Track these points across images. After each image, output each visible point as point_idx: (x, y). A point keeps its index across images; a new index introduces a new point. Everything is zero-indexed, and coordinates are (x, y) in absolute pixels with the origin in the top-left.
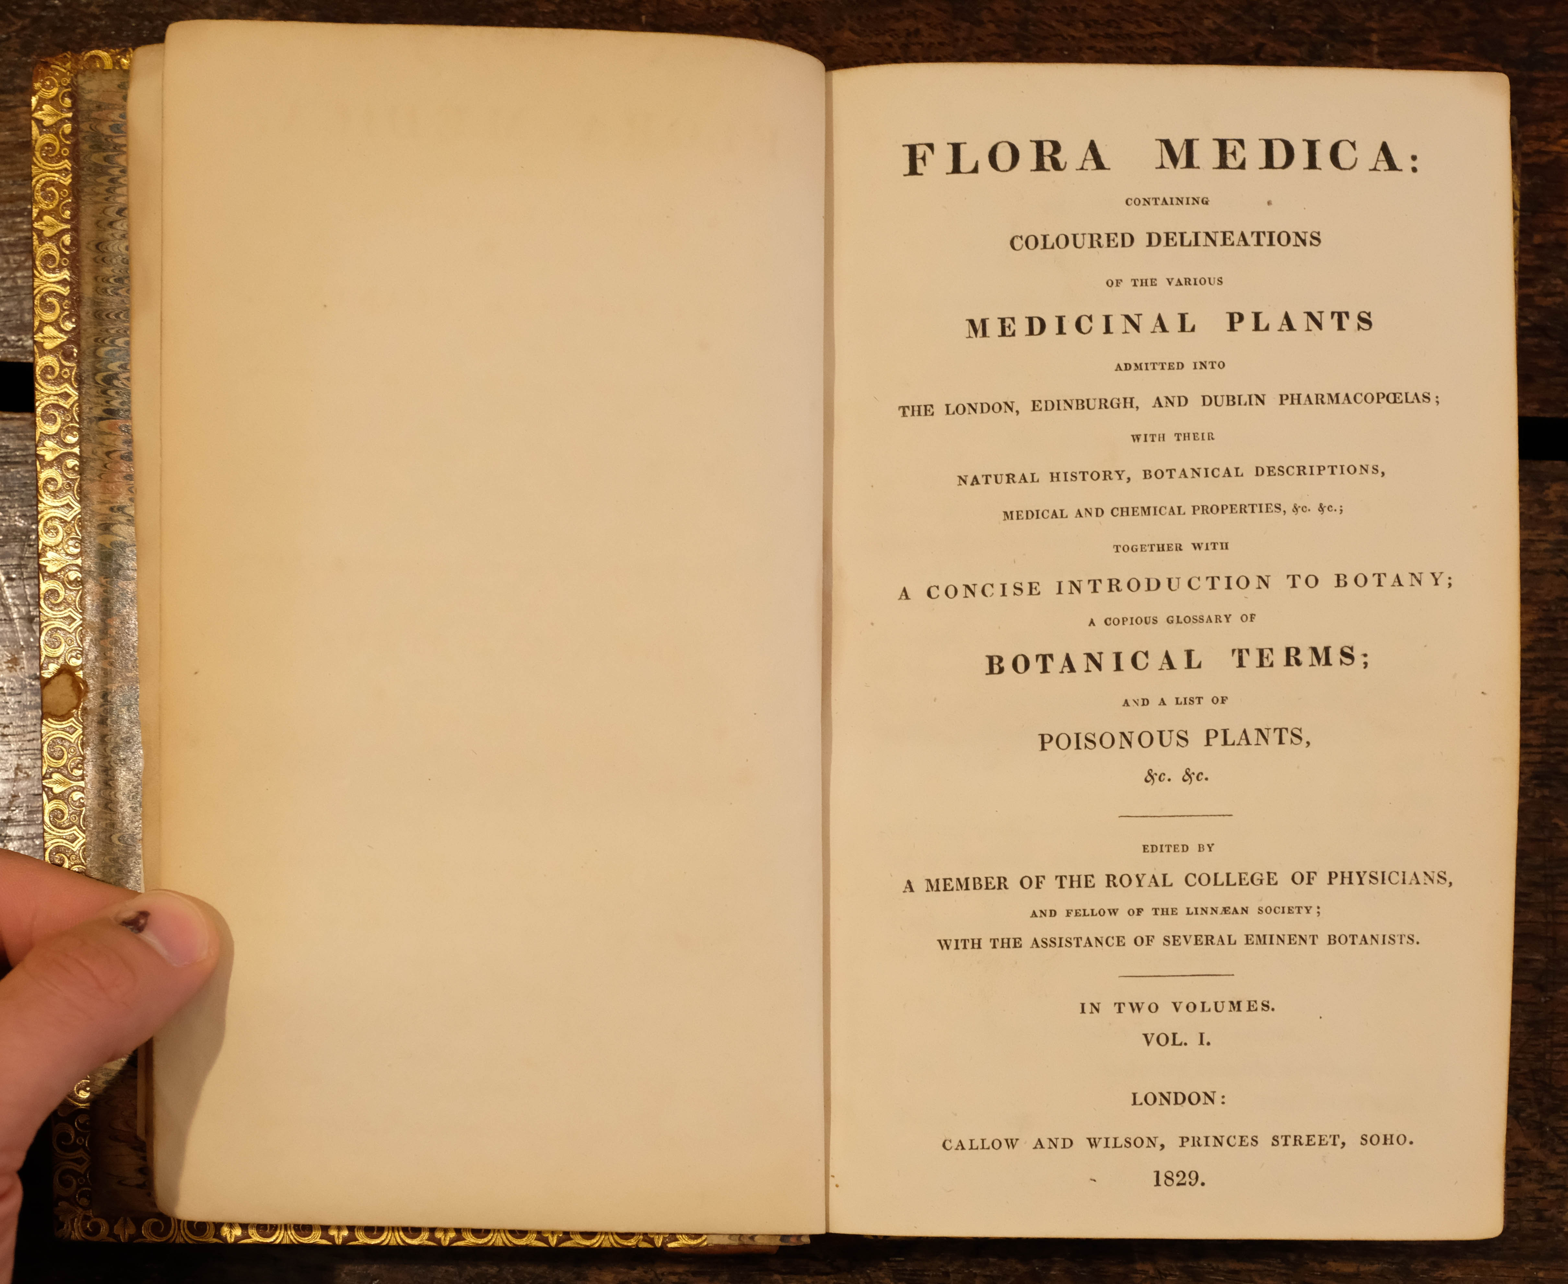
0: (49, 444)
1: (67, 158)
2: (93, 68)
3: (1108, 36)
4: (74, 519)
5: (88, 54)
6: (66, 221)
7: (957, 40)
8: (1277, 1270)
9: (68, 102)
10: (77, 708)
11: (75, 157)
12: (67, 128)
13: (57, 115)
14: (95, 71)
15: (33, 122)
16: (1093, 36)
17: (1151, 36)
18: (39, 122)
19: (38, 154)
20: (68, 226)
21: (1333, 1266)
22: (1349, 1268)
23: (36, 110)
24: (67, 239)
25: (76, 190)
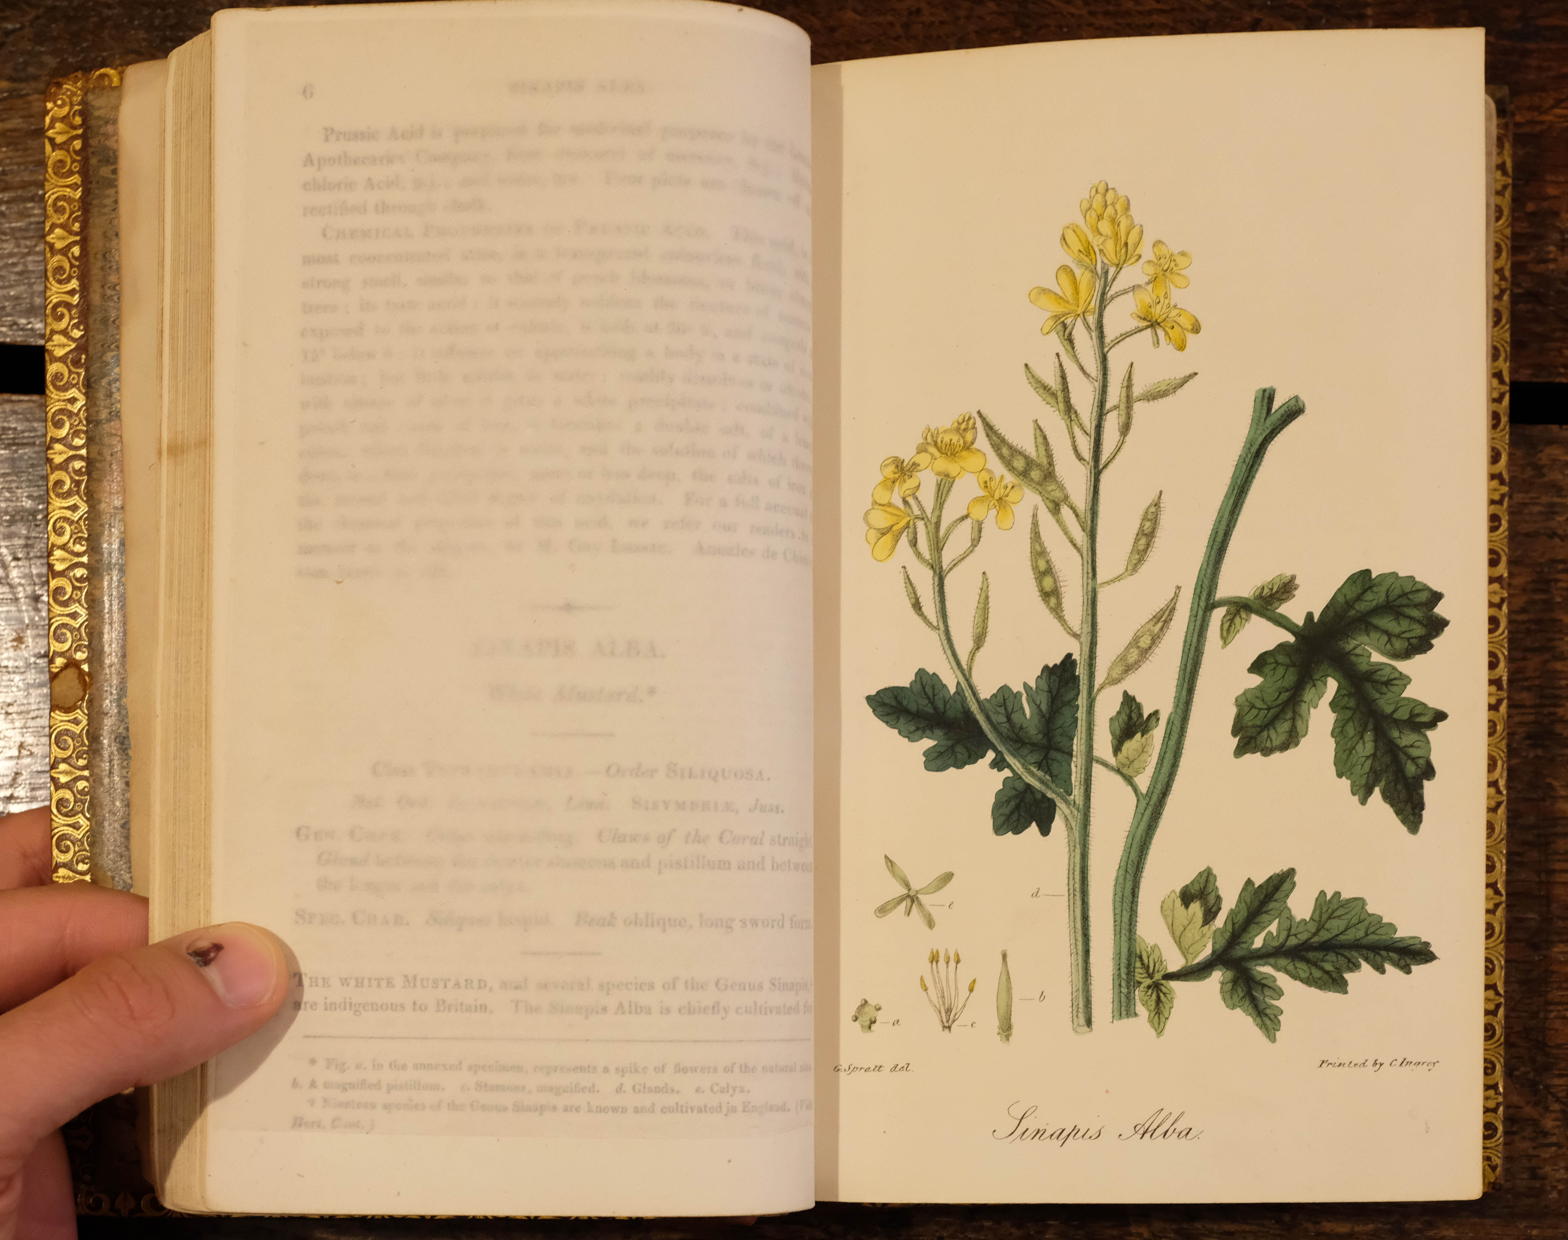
0: (58, 447)
1: (78, 172)
2: (103, 86)
3: (1107, 13)
4: (80, 518)
5: (97, 73)
6: (76, 234)
8: (1272, 1232)
9: (78, 120)
10: (82, 699)
11: (85, 173)
12: (77, 144)
13: (67, 132)
14: (104, 88)
15: (46, 140)
16: (1091, 13)
17: (1150, 13)
18: (52, 140)
19: (50, 170)
20: (78, 238)
21: (1328, 1226)
22: (1342, 1228)
23: (49, 129)
24: (76, 251)
25: (85, 204)
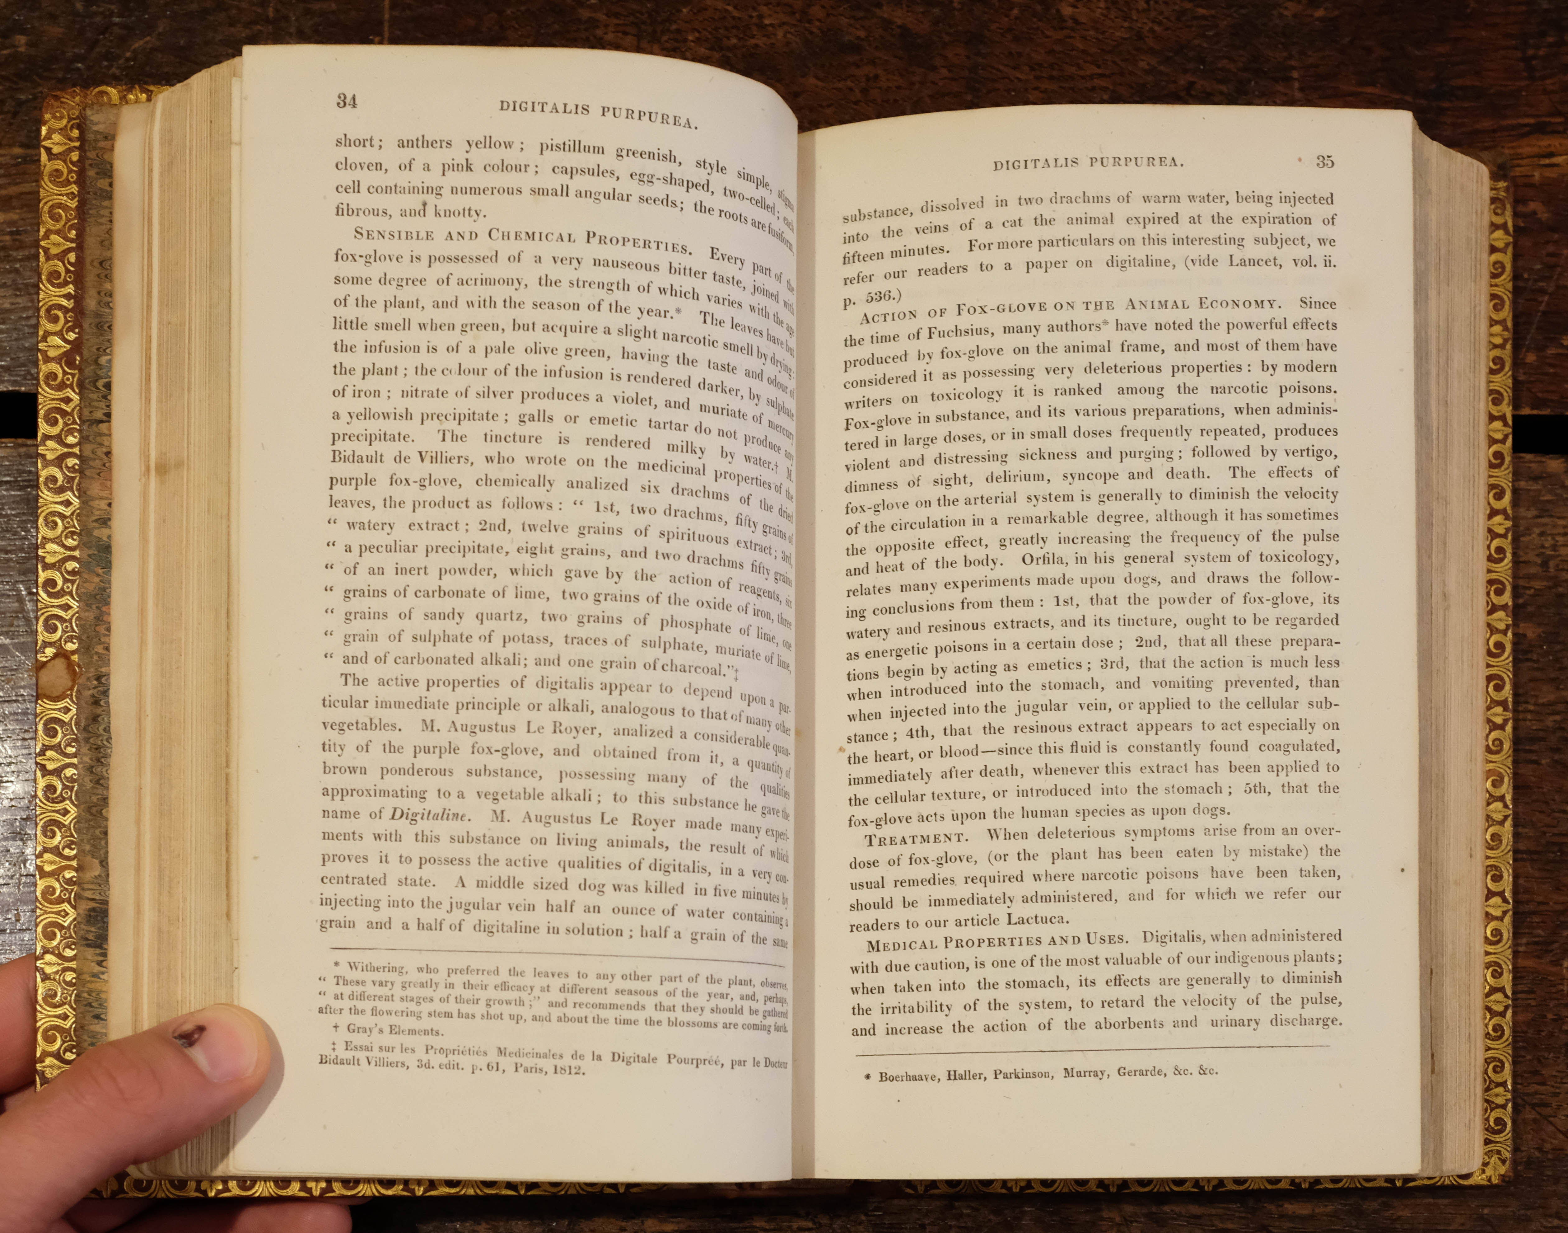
0: (50, 444)
1: (75, 183)
2: (101, 104)
3: (1051, 78)
4: (72, 514)
5: (97, 90)
6: (72, 241)
7: (913, 84)
9: (76, 133)
10: (71, 689)
11: (81, 181)
12: (75, 156)
13: (66, 144)
15: (42, 150)
16: (1037, 78)
17: (1091, 77)
18: (48, 150)
19: (46, 178)
20: (74, 245)
23: (45, 140)
24: (72, 257)
25: (81, 210)
